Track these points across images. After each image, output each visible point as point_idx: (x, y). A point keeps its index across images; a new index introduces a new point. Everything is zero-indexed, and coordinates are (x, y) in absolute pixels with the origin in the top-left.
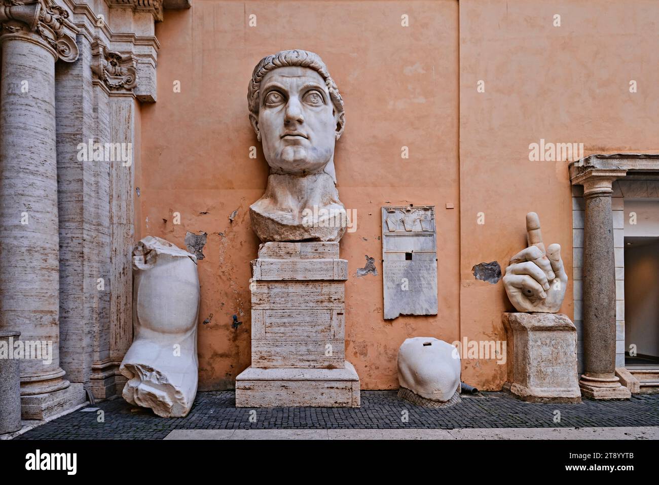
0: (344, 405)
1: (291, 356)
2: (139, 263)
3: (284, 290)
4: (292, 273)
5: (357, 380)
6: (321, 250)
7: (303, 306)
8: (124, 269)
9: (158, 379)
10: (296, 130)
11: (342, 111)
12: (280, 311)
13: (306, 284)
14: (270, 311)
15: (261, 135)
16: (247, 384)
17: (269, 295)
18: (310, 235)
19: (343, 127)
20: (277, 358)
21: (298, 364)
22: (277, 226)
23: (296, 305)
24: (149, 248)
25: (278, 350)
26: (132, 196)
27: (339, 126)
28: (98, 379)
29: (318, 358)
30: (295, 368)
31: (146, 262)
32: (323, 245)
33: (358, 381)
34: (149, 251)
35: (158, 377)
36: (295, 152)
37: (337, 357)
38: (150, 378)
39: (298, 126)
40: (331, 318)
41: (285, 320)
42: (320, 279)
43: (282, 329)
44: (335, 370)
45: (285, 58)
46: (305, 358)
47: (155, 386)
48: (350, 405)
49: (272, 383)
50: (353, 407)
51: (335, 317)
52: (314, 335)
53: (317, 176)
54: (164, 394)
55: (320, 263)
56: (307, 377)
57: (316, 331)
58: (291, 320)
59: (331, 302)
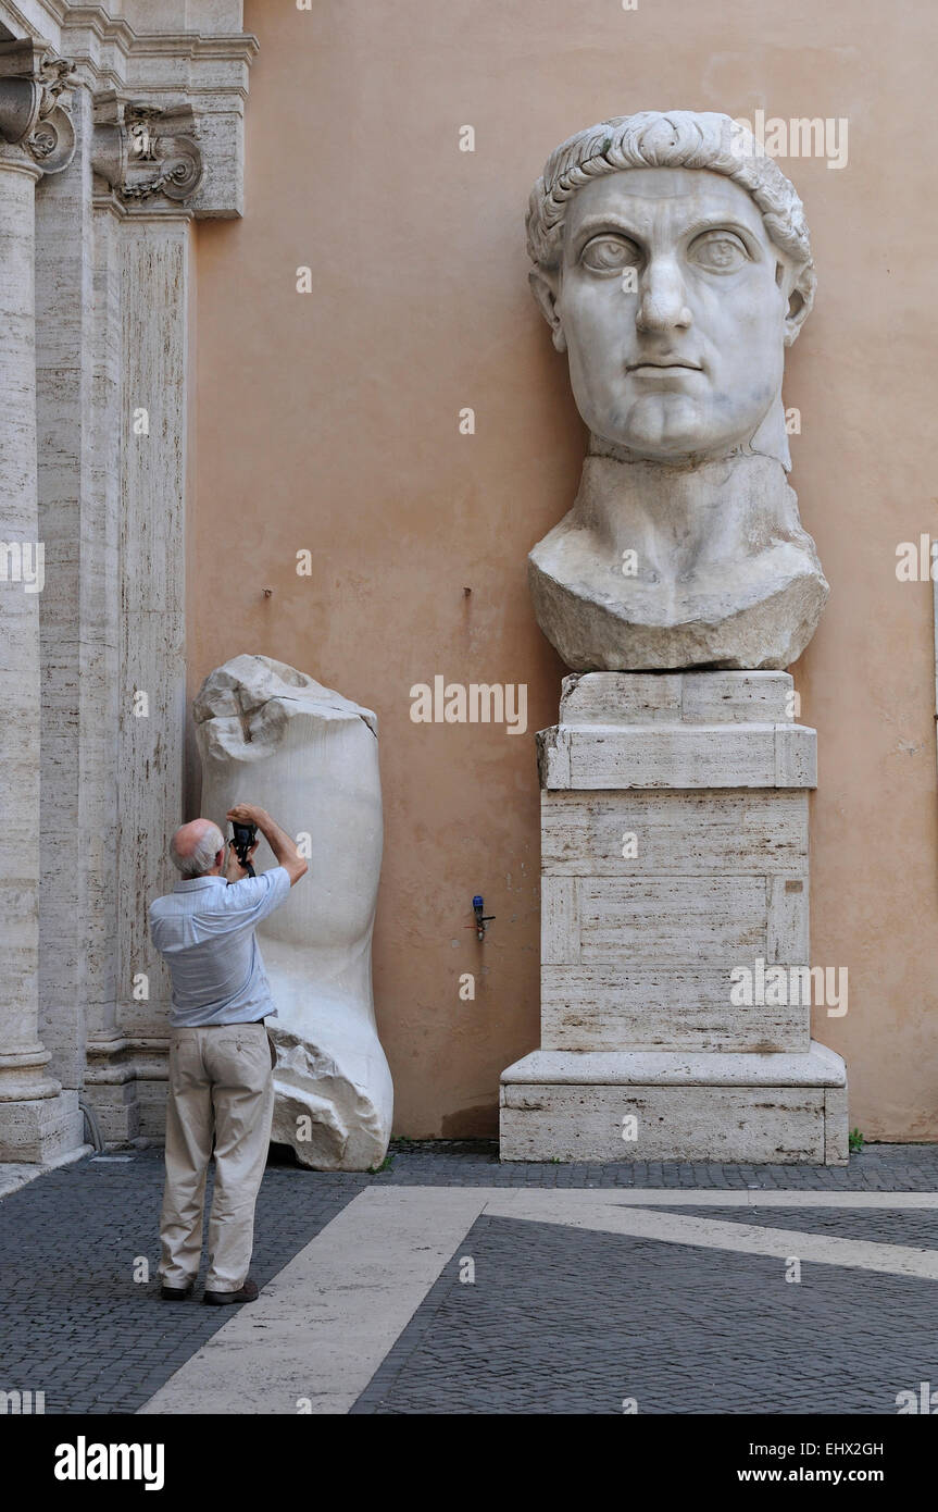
0: (803, 1157)
1: (654, 1016)
2: (230, 740)
3: (634, 818)
4: (656, 767)
5: (840, 1083)
6: (739, 696)
7: (688, 865)
8: (157, 752)
9: (310, 1065)
10: (669, 352)
11: (804, 262)
12: (623, 880)
13: (697, 798)
14: (596, 880)
15: (564, 339)
16: (532, 1095)
17: (592, 832)
18: (709, 653)
19: (810, 302)
20: (613, 1020)
21: (672, 1039)
22: (615, 628)
23: (667, 863)
24: (257, 697)
25: (616, 996)
26: (183, 526)
27: (797, 300)
28: (106, 1083)
29: (730, 1021)
30: (664, 1050)
31: (249, 737)
32: (747, 682)
33: (842, 1087)
34: (257, 704)
35: (312, 1059)
36: (666, 416)
37: (784, 1020)
38: (290, 1063)
39: (676, 340)
40: (769, 903)
41: (637, 908)
42: (735, 786)
43: (629, 935)
44: (777, 1055)
45: (640, 146)
46: (692, 1020)
47: (304, 1083)
48: (819, 1158)
49: (601, 1092)
50: (828, 1163)
51: (779, 895)
52: (720, 951)
53: (730, 465)
54: (328, 1105)
55: (738, 736)
56: (701, 1073)
57: (725, 942)
58: (656, 907)
59: (769, 853)
